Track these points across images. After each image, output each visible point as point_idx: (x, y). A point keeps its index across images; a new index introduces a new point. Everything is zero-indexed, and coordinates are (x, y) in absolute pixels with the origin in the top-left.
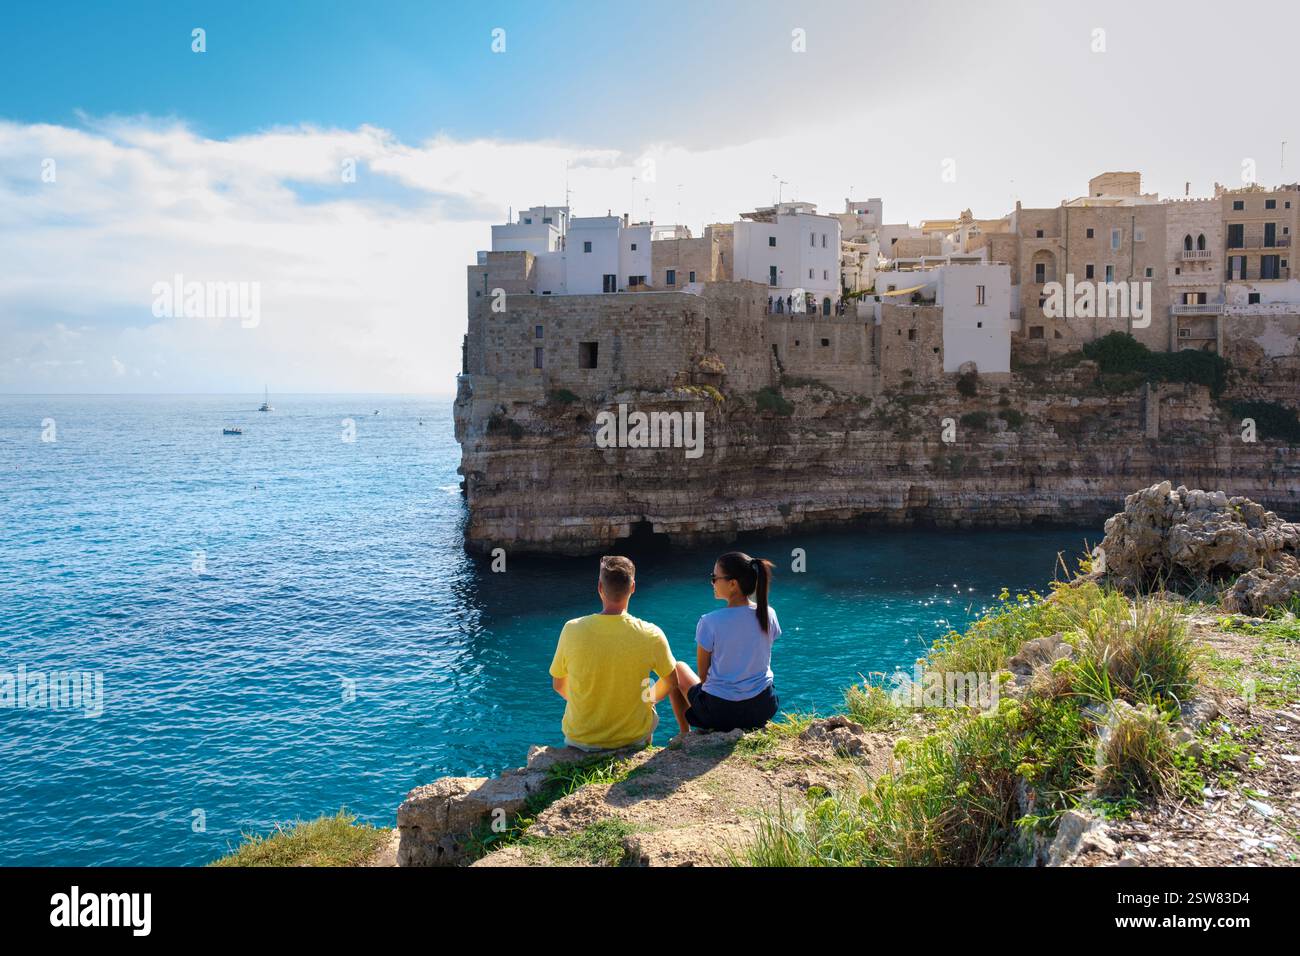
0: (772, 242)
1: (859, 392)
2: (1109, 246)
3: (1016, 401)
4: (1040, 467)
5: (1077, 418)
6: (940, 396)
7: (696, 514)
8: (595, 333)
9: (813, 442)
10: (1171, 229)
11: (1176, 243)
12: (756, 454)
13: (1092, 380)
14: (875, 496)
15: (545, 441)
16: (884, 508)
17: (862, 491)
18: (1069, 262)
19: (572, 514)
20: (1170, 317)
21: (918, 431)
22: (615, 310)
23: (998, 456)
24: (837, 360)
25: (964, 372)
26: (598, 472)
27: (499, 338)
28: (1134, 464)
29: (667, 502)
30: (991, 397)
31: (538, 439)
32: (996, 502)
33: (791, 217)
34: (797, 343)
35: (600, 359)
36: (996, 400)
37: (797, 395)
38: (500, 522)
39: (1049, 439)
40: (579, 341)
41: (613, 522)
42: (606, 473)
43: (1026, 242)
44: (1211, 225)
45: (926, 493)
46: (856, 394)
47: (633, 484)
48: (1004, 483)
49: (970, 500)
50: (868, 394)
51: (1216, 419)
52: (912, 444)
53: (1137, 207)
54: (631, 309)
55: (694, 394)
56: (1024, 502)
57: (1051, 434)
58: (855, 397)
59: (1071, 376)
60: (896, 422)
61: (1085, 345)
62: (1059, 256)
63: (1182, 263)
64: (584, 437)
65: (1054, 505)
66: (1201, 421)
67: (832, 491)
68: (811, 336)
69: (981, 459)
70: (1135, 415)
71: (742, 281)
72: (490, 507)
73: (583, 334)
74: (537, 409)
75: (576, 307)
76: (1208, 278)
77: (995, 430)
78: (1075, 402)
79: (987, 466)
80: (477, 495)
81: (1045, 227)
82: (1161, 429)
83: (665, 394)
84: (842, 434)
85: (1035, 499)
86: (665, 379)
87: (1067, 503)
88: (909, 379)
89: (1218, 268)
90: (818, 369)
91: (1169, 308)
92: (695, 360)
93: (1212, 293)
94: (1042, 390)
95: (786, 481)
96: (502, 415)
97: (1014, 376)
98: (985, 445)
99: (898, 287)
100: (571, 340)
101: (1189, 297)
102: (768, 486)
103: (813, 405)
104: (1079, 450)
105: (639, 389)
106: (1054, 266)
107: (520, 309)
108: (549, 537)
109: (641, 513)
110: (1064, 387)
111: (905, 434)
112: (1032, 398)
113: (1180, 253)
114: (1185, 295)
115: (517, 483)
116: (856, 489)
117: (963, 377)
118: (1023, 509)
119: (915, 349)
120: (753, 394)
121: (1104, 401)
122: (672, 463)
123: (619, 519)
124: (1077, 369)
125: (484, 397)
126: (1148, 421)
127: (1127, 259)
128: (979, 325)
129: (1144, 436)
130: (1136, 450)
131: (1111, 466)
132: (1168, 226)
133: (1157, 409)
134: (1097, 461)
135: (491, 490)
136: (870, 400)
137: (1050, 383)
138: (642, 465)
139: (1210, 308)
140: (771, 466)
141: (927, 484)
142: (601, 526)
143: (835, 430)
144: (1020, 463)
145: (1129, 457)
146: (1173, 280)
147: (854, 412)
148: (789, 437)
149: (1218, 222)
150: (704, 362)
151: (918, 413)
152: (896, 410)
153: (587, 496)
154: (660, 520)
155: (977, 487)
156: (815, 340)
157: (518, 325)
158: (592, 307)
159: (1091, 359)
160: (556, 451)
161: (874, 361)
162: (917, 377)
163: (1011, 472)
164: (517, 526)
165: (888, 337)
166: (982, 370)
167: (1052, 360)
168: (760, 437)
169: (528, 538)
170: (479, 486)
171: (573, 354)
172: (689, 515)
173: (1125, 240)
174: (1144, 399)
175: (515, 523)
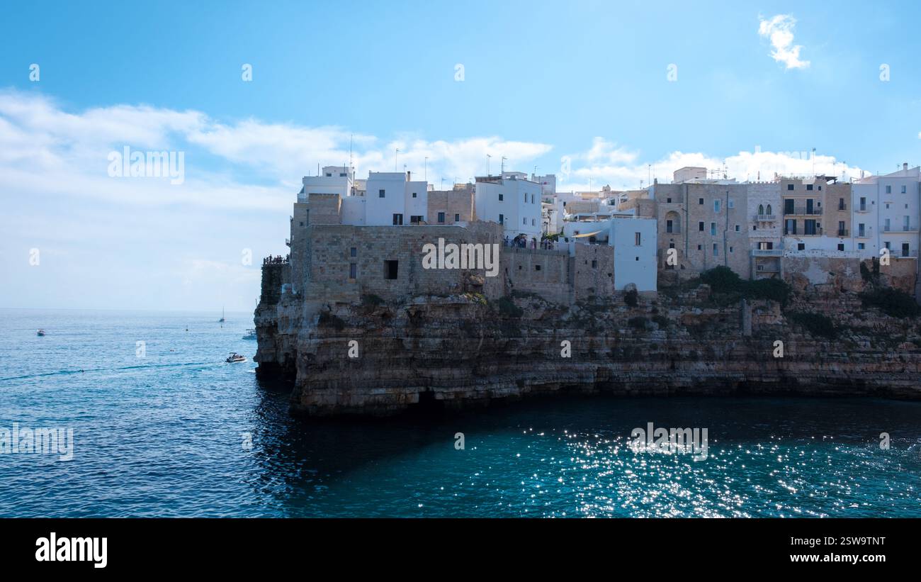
0: (501, 197)
1: (560, 302)
2: (712, 210)
3: (662, 310)
4: (678, 355)
5: (698, 322)
6: (615, 306)
7: (465, 386)
8: (396, 254)
9: (536, 336)
10: (751, 200)
11: (753, 210)
12: (500, 344)
13: (707, 297)
14: (575, 374)
15: (360, 331)
16: (581, 383)
17: (565, 370)
18: (689, 220)
19: (378, 386)
20: (751, 258)
21: (602, 329)
22: (410, 238)
23: (654, 347)
24: (546, 281)
25: (628, 290)
26: (396, 355)
27: (323, 256)
28: (736, 353)
29: (446, 376)
30: (646, 307)
31: (355, 330)
32: (654, 378)
33: (511, 181)
34: (520, 268)
35: (400, 273)
36: (650, 309)
37: (523, 303)
38: (324, 393)
39: (684, 336)
40: (384, 259)
41: (408, 392)
42: (402, 355)
43: (662, 205)
44: (774, 199)
45: (607, 372)
46: (558, 304)
47: (423, 364)
48: (658, 365)
49: (636, 377)
50: (566, 304)
51: (786, 324)
52: (598, 338)
53: (729, 185)
54: (423, 237)
55: (469, 299)
56: (671, 378)
57: (685, 332)
58: (558, 306)
59: (695, 294)
60: (586, 323)
61: (701, 274)
62: (682, 215)
63: (758, 223)
64: (388, 329)
65: (689, 380)
66: (777, 325)
67: (547, 370)
68: (529, 262)
69: (643, 349)
70: (736, 320)
71: (490, 222)
72: (318, 380)
73: (387, 254)
74: (353, 308)
75: (383, 235)
76: (773, 233)
77: (651, 329)
78: (699, 311)
79: (647, 353)
80: (309, 371)
81: (672, 196)
82: (753, 330)
83: (450, 299)
84: (552, 331)
85: (678, 376)
86: (448, 288)
87: (697, 378)
88: (592, 294)
89: (779, 226)
90: (534, 286)
91: (750, 252)
92: (466, 275)
93: (776, 242)
94: (677, 304)
95: (517, 363)
96: (329, 312)
97: (659, 294)
98: (645, 340)
99: (581, 232)
100: (378, 258)
101: (762, 244)
102: (506, 367)
103: (534, 310)
104: (702, 343)
105: (430, 295)
106: (678, 221)
107: (339, 235)
108: (361, 403)
109: (426, 386)
110: (690, 302)
111: (593, 332)
112: (672, 309)
113: (757, 217)
114: (760, 244)
115: (338, 362)
116: (562, 369)
117: (628, 293)
118: (671, 382)
119: (596, 273)
120: (496, 301)
121: (717, 311)
122: (453, 349)
123: (412, 389)
124: (697, 290)
125: (314, 298)
126: (745, 324)
127: (724, 219)
128: (637, 259)
129: (743, 334)
130: (738, 344)
131: (722, 354)
132: (749, 199)
133: (750, 316)
134: (713, 351)
135: (319, 368)
136: (568, 308)
137: (682, 298)
138: (431, 350)
139: (775, 252)
140: (508, 352)
141: (609, 366)
142: (400, 394)
143: (548, 328)
144: (667, 352)
145: (733, 348)
146: (752, 234)
147: (558, 316)
148: (520, 332)
149: (779, 197)
150: (472, 277)
151: (601, 317)
152: (586, 315)
153: (389, 373)
154: (442, 390)
155: (640, 368)
156: (531, 266)
157: (338, 246)
158: (394, 235)
159: (706, 283)
160: (367, 339)
161: (569, 282)
162: (598, 293)
163: (662, 358)
164: (337, 395)
165: (579, 265)
166: (640, 289)
167: (681, 284)
168: (503, 332)
169: (345, 403)
170: (311, 365)
171: (379, 269)
172: (461, 387)
173: (723, 207)
174: (741, 309)
175: (335, 392)
